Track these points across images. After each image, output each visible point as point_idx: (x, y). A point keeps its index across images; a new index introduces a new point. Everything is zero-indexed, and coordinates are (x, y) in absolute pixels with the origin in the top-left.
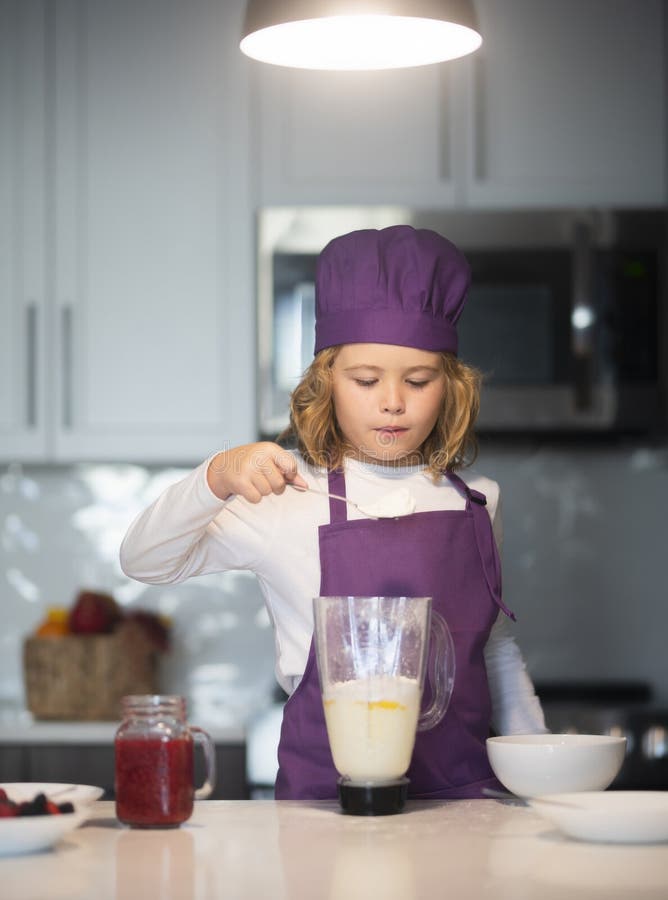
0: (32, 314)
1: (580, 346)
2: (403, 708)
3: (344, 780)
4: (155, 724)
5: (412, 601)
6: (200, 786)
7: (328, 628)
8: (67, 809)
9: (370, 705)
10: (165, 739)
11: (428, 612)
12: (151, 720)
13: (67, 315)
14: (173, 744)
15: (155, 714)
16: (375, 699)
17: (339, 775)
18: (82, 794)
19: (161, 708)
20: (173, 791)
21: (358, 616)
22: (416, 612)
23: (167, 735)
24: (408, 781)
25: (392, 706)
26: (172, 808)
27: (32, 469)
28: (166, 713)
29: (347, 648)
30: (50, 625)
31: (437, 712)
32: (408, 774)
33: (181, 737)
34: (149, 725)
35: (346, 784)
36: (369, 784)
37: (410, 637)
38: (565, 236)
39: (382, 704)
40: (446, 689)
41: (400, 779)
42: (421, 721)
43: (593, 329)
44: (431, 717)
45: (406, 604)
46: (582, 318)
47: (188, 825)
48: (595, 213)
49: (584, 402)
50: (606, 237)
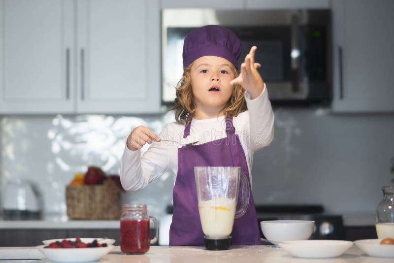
0: (68, 51)
1: (294, 65)
2: (229, 210)
3: (206, 237)
4: (135, 215)
5: (232, 168)
6: (153, 238)
7: (200, 178)
8: (105, 245)
9: (216, 208)
10: (139, 221)
11: (239, 173)
12: (134, 213)
13: (82, 52)
14: (143, 222)
15: (135, 211)
16: (218, 205)
17: (205, 235)
18: (109, 241)
19: (138, 209)
20: (142, 240)
21: (212, 174)
22: (234, 172)
23: (140, 219)
24: (231, 237)
25: (225, 209)
26: (142, 246)
27: (67, 116)
28: (140, 211)
29: (208, 186)
30: (76, 180)
31: (243, 211)
32: (231, 235)
33: (145, 220)
34: (133, 215)
35: (207, 238)
36: (217, 238)
37: (232, 182)
38: (288, 21)
39: (220, 208)
40: (246, 202)
41: (229, 236)
42: (236, 215)
43: (299, 59)
44: (240, 213)
45: (231, 169)
46: (295, 54)
47: (148, 254)
48: (300, 11)
49: (296, 89)
50: (304, 20)
